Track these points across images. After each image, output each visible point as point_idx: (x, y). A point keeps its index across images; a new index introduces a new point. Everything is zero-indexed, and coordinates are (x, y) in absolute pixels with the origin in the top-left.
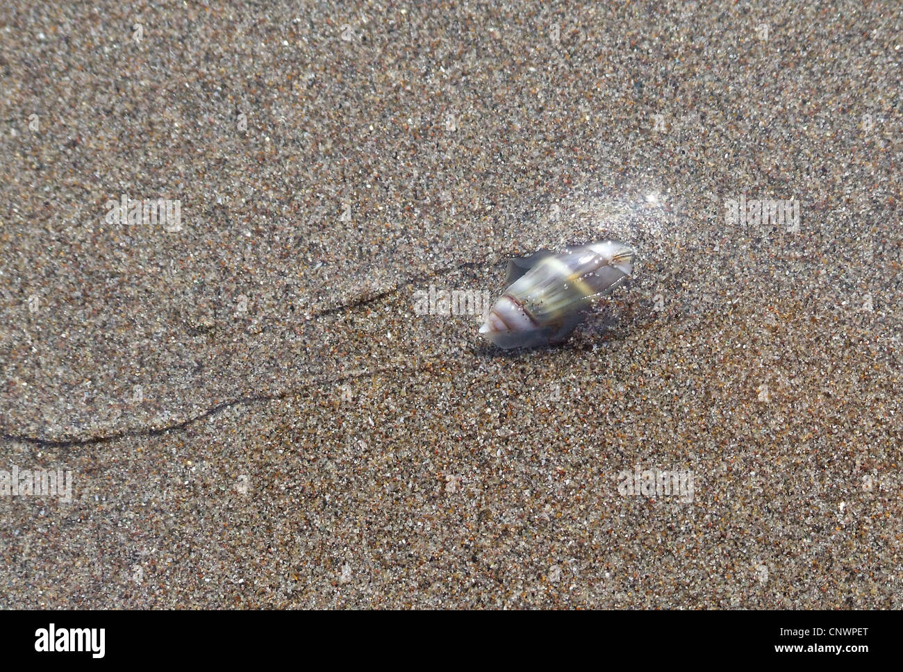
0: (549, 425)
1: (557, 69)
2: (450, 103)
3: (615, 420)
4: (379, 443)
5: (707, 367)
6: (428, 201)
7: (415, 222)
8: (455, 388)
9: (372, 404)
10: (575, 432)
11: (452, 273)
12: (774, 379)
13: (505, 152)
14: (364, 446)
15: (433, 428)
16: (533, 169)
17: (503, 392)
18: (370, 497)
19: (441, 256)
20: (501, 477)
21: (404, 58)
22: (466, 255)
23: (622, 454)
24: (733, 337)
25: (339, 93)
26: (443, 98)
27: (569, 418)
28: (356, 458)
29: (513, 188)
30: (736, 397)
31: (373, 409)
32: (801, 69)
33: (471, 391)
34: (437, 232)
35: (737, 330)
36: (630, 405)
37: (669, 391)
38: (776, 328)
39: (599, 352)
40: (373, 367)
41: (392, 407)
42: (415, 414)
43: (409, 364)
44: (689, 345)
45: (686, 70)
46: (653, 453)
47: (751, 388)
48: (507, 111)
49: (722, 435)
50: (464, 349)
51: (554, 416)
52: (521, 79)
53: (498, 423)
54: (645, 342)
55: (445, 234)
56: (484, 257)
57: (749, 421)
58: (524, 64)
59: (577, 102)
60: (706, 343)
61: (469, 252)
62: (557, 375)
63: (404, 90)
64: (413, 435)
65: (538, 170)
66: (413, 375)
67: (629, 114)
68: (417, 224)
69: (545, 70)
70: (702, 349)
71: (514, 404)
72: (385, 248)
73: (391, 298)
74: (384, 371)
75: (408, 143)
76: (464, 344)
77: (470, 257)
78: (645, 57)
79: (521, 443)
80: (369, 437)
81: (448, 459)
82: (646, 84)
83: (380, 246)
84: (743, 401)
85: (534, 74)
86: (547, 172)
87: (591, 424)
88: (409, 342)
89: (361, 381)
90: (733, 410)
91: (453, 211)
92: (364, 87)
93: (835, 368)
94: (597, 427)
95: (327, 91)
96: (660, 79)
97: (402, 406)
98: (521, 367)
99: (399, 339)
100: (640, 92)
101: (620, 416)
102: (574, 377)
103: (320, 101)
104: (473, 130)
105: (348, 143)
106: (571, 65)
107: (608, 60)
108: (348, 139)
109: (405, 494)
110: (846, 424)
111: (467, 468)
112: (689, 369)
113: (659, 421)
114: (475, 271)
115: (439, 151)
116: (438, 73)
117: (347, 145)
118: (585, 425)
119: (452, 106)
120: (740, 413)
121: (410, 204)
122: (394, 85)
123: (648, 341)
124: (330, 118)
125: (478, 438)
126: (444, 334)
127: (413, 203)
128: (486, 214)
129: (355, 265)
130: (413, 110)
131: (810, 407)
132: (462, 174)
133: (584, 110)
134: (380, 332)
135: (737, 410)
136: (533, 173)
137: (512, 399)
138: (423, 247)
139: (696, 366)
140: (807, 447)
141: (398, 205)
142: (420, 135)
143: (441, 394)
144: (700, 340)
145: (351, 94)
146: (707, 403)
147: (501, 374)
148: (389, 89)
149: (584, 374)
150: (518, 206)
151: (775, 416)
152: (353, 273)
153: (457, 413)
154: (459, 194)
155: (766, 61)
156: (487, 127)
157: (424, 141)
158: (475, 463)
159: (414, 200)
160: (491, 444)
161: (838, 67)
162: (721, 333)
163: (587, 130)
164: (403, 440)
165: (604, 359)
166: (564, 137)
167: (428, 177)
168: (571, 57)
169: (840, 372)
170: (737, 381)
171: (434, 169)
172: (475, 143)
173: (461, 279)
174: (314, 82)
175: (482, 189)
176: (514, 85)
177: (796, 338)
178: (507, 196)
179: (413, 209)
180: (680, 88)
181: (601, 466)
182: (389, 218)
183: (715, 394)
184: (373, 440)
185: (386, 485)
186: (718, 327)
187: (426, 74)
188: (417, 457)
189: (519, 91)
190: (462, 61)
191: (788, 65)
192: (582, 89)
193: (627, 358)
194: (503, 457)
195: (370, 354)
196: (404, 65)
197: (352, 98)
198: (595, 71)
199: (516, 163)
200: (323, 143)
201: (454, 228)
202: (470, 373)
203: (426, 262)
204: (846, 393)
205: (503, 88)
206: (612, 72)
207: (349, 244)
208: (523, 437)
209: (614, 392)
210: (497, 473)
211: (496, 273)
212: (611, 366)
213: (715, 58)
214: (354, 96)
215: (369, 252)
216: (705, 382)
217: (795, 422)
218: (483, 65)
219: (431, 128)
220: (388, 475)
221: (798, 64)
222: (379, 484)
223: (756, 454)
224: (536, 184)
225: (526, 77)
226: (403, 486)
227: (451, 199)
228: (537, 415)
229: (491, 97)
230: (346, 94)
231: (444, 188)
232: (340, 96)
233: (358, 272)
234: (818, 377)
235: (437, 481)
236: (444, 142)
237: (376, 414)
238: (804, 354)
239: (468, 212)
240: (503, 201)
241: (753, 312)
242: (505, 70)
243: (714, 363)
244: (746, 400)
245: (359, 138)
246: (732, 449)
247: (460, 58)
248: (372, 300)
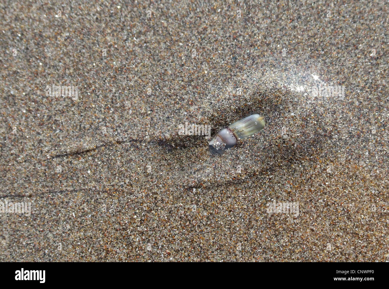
0: (165, 228)
1: (194, 46)
2: (137, 56)
3: (200, 229)
4: (77, 226)
5: (251, 208)
6: (118, 105)
7: (110, 115)
8: (119, 203)
9: (76, 206)
10: (178, 233)
11: (126, 143)
12: (286, 218)
13: (161, 85)
14: (68, 227)
15: (105, 222)
16: (174, 95)
17: (144, 208)
18: (68, 254)
19: (121, 134)
20: (137, 252)
21: (116, 31)
22: (134, 135)
23: (201, 247)
24: (267, 194)
25: (80, 44)
26: (133, 53)
27: (176, 225)
28: (64, 233)
29: (163, 104)
30: (264, 225)
31: (76, 209)
32: (320, 60)
33: (128, 206)
34: (121, 122)
35: (270, 191)
36: (209, 223)
37: (230, 218)
38: (290, 192)
39: (196, 193)
40: (78, 187)
41: (86, 209)
42: (97, 214)
43: (97, 188)
44: (243, 196)
45: (260, 53)
46: (217, 249)
47: (273, 222)
48: (165, 64)
49: (255, 244)
50: (127, 183)
51: (169, 224)
52: (175, 48)
53: (139, 224)
54: (221, 191)
55: (125, 123)
56: (143, 137)
57: (270, 239)
58: (177, 41)
59: (202, 63)
60: (253, 195)
61: (136, 133)
62: (173, 202)
63: (114, 47)
64: (95, 225)
65: (177, 96)
66: (99, 194)
67: (227, 72)
68: (111, 116)
69: (188, 45)
70: (250, 198)
71: (149, 215)
72: (93, 126)
73: (92, 153)
74: (84, 190)
75: (112, 74)
76: (127, 181)
77: (136, 136)
78: (240, 45)
79: (150, 236)
80: (72, 223)
81: (111, 239)
82: (239, 58)
83: (90, 126)
84: (268, 228)
85: (181, 47)
86: (181, 98)
87: (187, 230)
88: (99, 176)
89: (71, 193)
90: (262, 232)
91: (131, 112)
92: (93, 43)
93: (318, 216)
94: (190, 232)
95: (74, 43)
96: (246, 56)
97: (91, 209)
98: (155, 196)
99: (94, 174)
100: (235, 62)
101: (203, 228)
102: (182, 205)
103: (70, 47)
104: (146, 71)
105: (81, 71)
106: (201, 44)
107: (221, 44)
108: (81, 68)
109: (86, 255)
110: (320, 246)
111: (120, 245)
112: (242, 208)
113: (223, 233)
114: (138, 144)
115: (127, 80)
116: (132, 40)
117: (81, 72)
118: (184, 231)
119: (137, 58)
120: (266, 234)
121: (109, 105)
122: (109, 44)
123: (222, 190)
124: (74, 57)
125: (128, 230)
126: (117, 175)
127: (110, 105)
128: (147, 115)
129: (77, 133)
130: (117, 58)
131: (302, 235)
132: (138, 94)
133: (205, 68)
134: (85, 169)
135: (264, 232)
136: (174, 97)
137: (148, 212)
138: (113, 128)
139: (245, 207)
140: (298, 256)
141: (103, 105)
142: (119, 71)
143: (112, 205)
144: (249, 193)
145: (86, 46)
146: (249, 226)
147: (144, 198)
148: (106, 45)
149: (187, 204)
150: (164, 113)
151: (284, 237)
152: (75, 137)
153: (119, 216)
154: (135, 103)
155: (302, 53)
156: (154, 71)
157: (121, 74)
158: (125, 243)
159: (111, 104)
160: (134, 234)
161: (339, 61)
162: (261, 191)
163: (205, 78)
164: (89, 226)
165: (198, 197)
166: (193, 81)
167: (120, 93)
168: (202, 40)
169: (320, 219)
170: (266, 217)
171: (124, 89)
172: (147, 78)
173: (130, 147)
174: (68, 37)
175: (147, 102)
176: (171, 51)
177: (300, 199)
178: (159, 107)
179: (110, 109)
180: (256, 62)
181: (189, 252)
182: (97, 111)
183: (254, 223)
184: (74, 225)
185: (77, 248)
186: (260, 188)
187: (126, 40)
188: (95, 236)
189: (172, 55)
190: (146, 36)
191: (313, 57)
192: (205, 57)
193: (210, 198)
194: (139, 242)
195: (78, 180)
196: (115, 34)
197: (87, 48)
198: (213, 49)
199: (166, 91)
200: (69, 69)
201: (130, 121)
202: (128, 196)
203: (113, 137)
204: (322, 230)
205: (165, 52)
206: (222, 50)
207: (75, 122)
208: (151, 232)
209: (201, 215)
210: (135, 250)
211: (149, 147)
212: (201, 201)
213: (276, 49)
214: (88, 47)
215: (84, 127)
216: (249, 216)
217: (294, 242)
218: (156, 39)
219: (125, 68)
220: (79, 243)
221: (319, 57)
222: (74, 247)
223: (271, 256)
224: (175, 103)
225: (177, 48)
226: (86, 250)
227: (130, 106)
228: (160, 222)
229: (158, 55)
230: (84, 46)
231: (127, 100)
232: (80, 46)
233: (77, 137)
234: (308, 220)
235: (104, 250)
236: (131, 76)
237: (77, 211)
238: (303, 207)
239: (138, 113)
240: (157, 110)
241: (279, 183)
242: (167, 43)
243: (255, 206)
244: (270, 228)
245: (87, 69)
246: (259, 252)
247: (145, 34)
248: (83, 152)
